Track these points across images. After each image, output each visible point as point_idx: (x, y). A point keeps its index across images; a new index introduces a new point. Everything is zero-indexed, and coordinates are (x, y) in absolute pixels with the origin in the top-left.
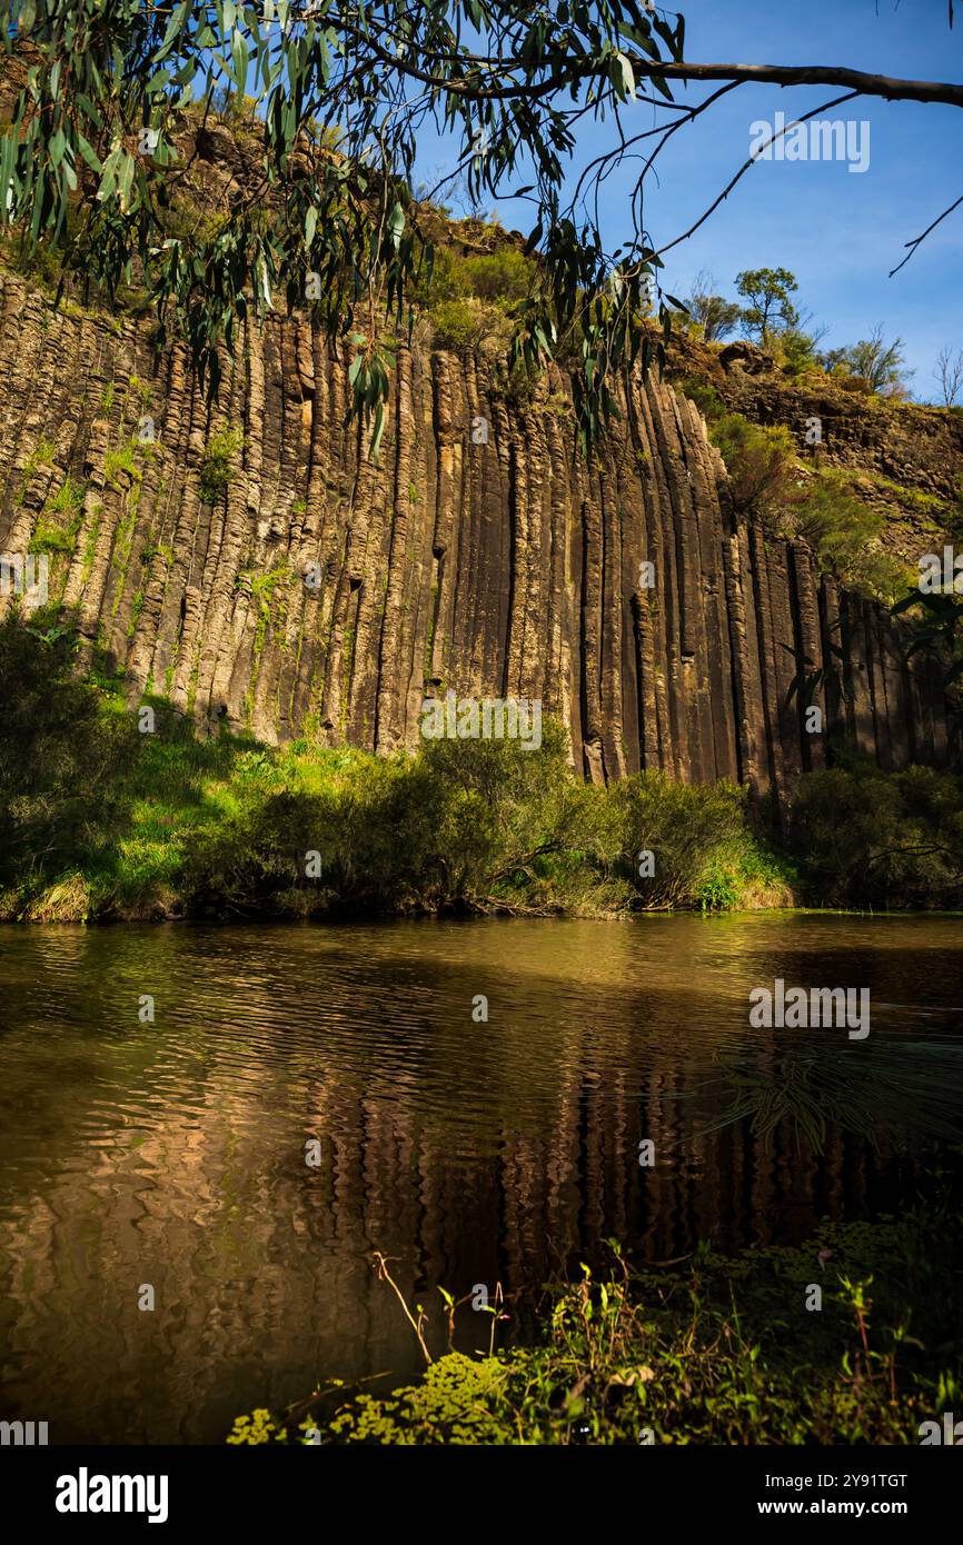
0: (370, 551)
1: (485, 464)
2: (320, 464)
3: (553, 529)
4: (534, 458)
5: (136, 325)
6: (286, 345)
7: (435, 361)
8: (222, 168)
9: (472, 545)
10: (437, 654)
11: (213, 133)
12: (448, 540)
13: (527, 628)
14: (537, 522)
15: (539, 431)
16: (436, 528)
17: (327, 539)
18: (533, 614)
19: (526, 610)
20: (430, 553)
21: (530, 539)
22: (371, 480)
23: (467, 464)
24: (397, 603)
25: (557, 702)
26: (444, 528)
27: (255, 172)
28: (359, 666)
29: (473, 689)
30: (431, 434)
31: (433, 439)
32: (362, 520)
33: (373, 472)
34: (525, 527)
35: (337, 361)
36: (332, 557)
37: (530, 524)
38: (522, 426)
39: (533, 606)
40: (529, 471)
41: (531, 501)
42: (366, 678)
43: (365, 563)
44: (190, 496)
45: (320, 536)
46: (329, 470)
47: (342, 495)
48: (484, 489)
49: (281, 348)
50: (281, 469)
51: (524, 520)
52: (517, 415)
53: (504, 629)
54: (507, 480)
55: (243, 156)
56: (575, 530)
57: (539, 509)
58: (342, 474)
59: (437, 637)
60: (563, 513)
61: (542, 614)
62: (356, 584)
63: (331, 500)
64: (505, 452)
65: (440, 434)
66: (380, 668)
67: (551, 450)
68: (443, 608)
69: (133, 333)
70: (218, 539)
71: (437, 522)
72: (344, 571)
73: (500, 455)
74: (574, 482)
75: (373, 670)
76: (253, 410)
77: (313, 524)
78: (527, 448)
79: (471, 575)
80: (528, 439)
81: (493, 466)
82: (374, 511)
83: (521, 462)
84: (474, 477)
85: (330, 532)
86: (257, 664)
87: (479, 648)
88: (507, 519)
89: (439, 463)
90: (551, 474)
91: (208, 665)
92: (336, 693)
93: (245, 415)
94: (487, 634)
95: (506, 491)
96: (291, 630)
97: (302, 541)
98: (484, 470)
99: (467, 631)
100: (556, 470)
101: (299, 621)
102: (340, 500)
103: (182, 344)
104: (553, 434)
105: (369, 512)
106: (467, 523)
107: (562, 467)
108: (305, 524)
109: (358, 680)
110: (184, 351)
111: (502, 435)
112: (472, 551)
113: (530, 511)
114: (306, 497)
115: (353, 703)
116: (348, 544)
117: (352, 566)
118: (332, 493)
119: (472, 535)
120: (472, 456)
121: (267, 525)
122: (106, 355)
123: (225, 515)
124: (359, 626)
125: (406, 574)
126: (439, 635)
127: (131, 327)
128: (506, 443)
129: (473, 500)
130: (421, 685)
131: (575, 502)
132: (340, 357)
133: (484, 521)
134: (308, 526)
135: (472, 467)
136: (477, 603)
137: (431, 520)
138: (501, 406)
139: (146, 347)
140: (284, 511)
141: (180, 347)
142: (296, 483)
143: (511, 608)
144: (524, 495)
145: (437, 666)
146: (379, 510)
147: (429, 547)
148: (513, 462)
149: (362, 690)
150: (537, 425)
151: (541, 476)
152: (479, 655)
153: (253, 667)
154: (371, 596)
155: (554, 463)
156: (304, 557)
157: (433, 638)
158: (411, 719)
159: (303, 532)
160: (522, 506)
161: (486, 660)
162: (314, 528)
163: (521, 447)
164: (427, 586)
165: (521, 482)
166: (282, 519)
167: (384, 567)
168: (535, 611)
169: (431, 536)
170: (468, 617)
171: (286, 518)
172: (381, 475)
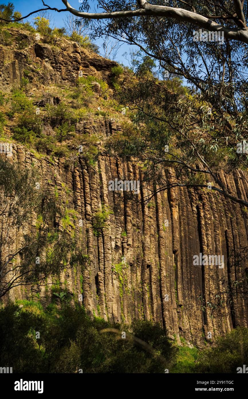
0: (152, 252)
1: (188, 214)
2: (130, 216)
3: (215, 241)
4: (207, 213)
5: (59, 160)
6: (112, 166)
7: (167, 171)
8: (46, 61)
9: (186, 248)
10: (180, 294)
11: (43, 47)
12: (177, 247)
13: (210, 283)
14: (210, 239)
15: (207, 201)
16: (173, 242)
17: (135, 247)
18: (212, 277)
19: (209, 275)
20: (172, 252)
21: (208, 246)
22: (149, 223)
23: (181, 214)
24: (165, 274)
25: (224, 313)
26: (176, 242)
27: (60, 63)
28: (155, 301)
29: (193, 308)
30: (167, 202)
31: (168, 204)
32: (148, 240)
33: (149, 219)
34: (206, 241)
35: (131, 172)
36: (138, 255)
37: (208, 240)
38: (201, 198)
39: (212, 274)
40: (205, 218)
41: (207, 230)
42: (158, 305)
43: (151, 258)
44: (91, 234)
45: (133, 247)
46: (132, 218)
47: (139, 229)
48: (188, 224)
49: (110, 167)
50: (116, 218)
51: (205, 238)
52: (198, 194)
53: (201, 283)
54: (196, 221)
55: (55, 56)
56: (223, 241)
57: (210, 233)
58: (138, 220)
59: (179, 287)
60: (218, 235)
61: (215, 277)
62: (149, 266)
63: (135, 231)
64: (195, 209)
65: (171, 203)
66: (162, 301)
67: (212, 208)
68: (179, 275)
69: (58, 163)
70: (103, 251)
71: (173, 239)
72: (144, 261)
73: (193, 210)
74: (221, 221)
75: (160, 302)
76: (105, 195)
77: (130, 242)
78: (204, 208)
79: (187, 260)
80: (204, 204)
81: (191, 215)
82: (151, 235)
83: (202, 214)
84: (184, 219)
85: (136, 244)
86: (122, 302)
87: (193, 291)
88: (198, 237)
89: (172, 214)
90: (213, 218)
91: (110, 303)
92: (148, 312)
93: (102, 196)
94: (195, 285)
95: (197, 225)
96: (129, 286)
97: (128, 249)
98: (187, 217)
99: (188, 284)
100: (215, 217)
101: (131, 283)
102: (138, 230)
103: (78, 168)
104: (212, 202)
105: (150, 236)
106: (183, 238)
107: (217, 216)
108: (127, 242)
109: (155, 306)
110: (78, 171)
111: (193, 202)
112: (186, 251)
113: (207, 234)
114: (126, 230)
115: (155, 315)
116: (144, 250)
117: (147, 259)
118: (135, 228)
119: (185, 243)
120: (183, 211)
121: (114, 242)
122: (51, 174)
123: (103, 241)
124: (152, 283)
125: (166, 262)
126: (179, 286)
127: (57, 161)
128: (195, 205)
129: (184, 229)
130: (176, 307)
131: (222, 230)
132: (132, 170)
133: (189, 238)
134: (129, 243)
135: (183, 216)
136: (190, 272)
137: (171, 238)
138: (192, 190)
139: (64, 169)
140: (119, 236)
141: (77, 170)
142: (121, 223)
143: (203, 274)
144: (204, 228)
145: (180, 299)
146: (153, 235)
147: (171, 249)
148: (199, 214)
149: (157, 310)
150: (207, 198)
151: (210, 219)
152: (194, 294)
153: (121, 303)
154: (155, 271)
155: (214, 214)
156: (129, 255)
157: (177, 287)
158: (175, 321)
159: (127, 245)
160: (204, 232)
161: (196, 296)
162: (131, 243)
163: (201, 208)
164: (172, 266)
165: (203, 222)
166: (119, 240)
167: (157, 259)
168: (212, 276)
169: (171, 245)
170: (188, 278)
171: (120, 240)
172: (152, 220)
